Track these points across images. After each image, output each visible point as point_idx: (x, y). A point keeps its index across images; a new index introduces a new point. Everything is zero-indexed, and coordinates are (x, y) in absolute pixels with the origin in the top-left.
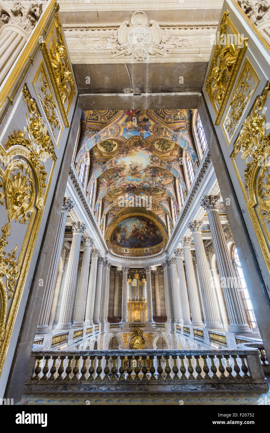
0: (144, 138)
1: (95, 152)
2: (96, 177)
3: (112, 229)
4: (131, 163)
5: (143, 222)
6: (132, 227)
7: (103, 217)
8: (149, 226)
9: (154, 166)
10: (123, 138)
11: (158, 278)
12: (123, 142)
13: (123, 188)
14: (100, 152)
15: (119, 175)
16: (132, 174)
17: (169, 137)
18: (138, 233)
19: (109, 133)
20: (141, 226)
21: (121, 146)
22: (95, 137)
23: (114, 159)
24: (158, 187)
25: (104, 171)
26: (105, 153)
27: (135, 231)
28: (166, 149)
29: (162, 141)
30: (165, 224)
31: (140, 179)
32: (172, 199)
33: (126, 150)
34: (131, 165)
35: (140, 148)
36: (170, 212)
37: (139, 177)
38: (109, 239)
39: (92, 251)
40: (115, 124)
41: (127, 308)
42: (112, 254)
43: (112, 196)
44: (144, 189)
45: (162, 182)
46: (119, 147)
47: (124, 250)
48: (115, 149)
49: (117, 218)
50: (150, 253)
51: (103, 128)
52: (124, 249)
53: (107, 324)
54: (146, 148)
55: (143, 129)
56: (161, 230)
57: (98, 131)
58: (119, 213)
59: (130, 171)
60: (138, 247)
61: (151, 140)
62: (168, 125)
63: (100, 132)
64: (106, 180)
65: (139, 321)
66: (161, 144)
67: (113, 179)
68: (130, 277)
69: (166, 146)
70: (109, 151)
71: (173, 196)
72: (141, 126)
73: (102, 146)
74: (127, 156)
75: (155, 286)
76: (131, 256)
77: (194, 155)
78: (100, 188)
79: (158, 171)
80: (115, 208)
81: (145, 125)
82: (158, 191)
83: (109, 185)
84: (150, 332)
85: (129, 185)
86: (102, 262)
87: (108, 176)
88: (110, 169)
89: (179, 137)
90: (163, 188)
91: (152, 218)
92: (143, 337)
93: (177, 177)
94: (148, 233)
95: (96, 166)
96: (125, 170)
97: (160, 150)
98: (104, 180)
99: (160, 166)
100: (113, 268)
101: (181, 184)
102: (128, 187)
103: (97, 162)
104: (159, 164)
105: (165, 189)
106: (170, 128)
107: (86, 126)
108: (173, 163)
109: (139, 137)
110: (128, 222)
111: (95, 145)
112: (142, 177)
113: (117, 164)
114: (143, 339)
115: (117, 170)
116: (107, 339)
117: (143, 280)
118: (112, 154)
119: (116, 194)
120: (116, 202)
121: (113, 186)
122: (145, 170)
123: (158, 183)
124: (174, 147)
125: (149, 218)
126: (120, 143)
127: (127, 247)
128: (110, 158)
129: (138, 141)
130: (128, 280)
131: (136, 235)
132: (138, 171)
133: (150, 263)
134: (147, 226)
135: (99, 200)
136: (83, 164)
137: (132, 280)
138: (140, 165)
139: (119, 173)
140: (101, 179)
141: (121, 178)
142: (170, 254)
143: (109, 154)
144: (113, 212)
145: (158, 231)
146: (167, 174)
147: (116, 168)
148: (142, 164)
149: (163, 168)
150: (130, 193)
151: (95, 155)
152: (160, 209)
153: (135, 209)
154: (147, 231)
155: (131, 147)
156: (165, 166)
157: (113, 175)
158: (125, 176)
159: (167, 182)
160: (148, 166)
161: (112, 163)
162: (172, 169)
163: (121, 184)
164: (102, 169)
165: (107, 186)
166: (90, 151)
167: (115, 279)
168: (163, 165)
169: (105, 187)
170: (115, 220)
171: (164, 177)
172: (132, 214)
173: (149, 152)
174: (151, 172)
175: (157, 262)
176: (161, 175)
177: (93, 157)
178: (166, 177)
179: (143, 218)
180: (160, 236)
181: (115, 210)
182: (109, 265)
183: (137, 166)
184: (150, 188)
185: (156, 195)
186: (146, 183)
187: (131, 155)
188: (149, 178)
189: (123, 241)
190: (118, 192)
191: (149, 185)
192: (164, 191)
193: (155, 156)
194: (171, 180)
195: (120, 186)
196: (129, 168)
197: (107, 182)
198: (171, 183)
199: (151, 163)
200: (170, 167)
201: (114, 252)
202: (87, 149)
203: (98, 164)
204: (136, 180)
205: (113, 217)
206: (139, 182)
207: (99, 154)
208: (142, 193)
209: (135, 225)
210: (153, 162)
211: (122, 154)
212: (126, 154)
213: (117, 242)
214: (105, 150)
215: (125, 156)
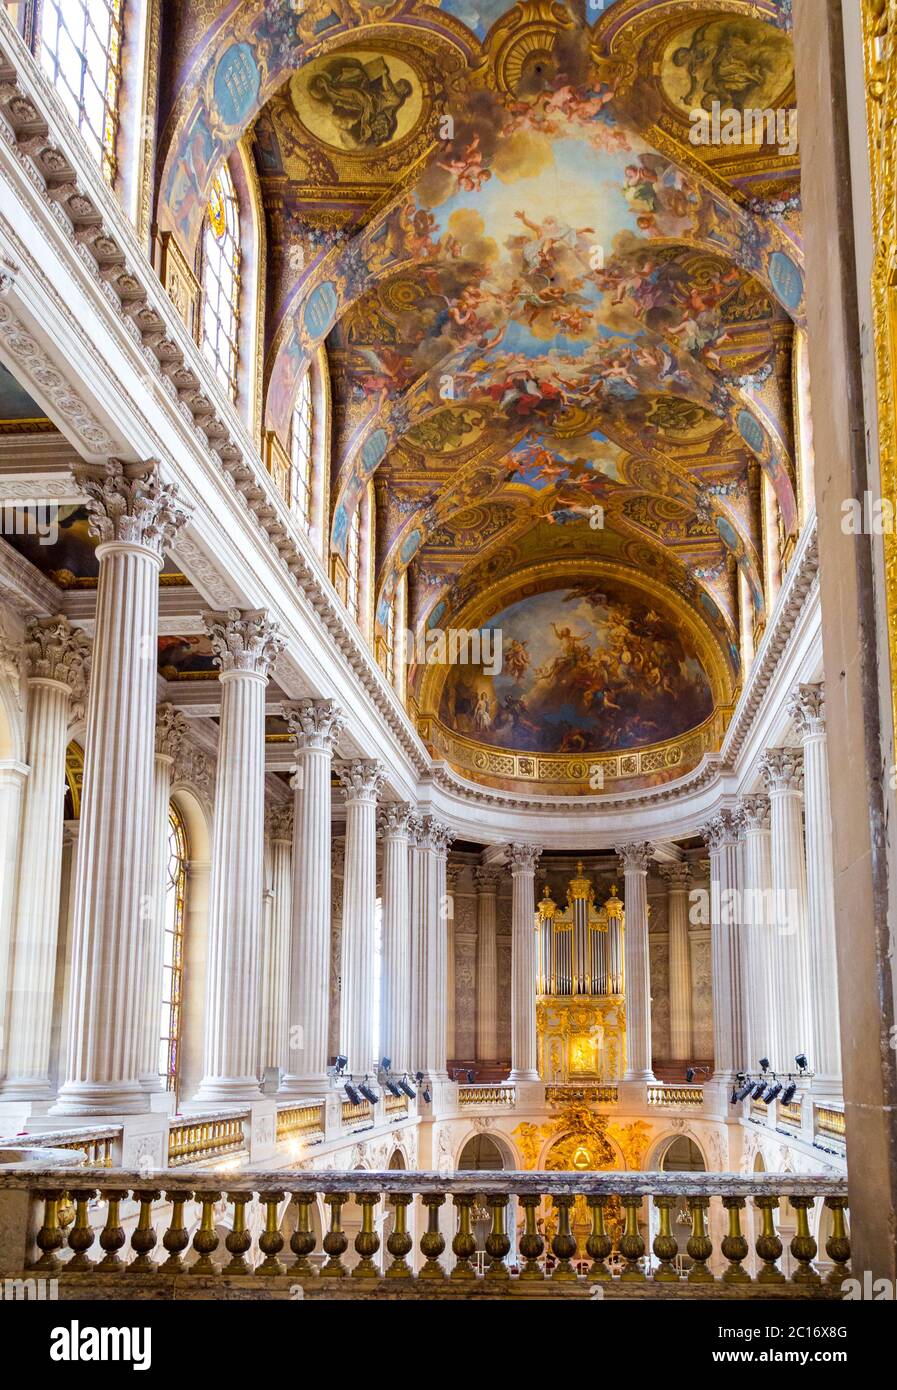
0: (591, 19)
1: (289, 152)
2: (314, 335)
4: (519, 230)
5: (611, 613)
6: (553, 640)
7: (387, 588)
8: (644, 635)
9: (659, 240)
10: (452, 29)
12: (457, 58)
13: (486, 410)
14: (319, 153)
15: (449, 317)
16: (534, 311)
18: (585, 675)
20: (601, 635)
21: (444, 97)
22: (264, 28)
23: (412, 195)
24: (684, 389)
25: (363, 289)
26: (350, 154)
27: (567, 663)
28: (738, 100)
30: (729, 618)
31: (581, 339)
32: (768, 465)
34: (518, 242)
35: (566, 108)
36: (750, 547)
37: (576, 329)
38: (431, 709)
39: (344, 767)
41: (534, 1024)
42: (452, 786)
43: (431, 463)
44: (606, 410)
45: (712, 355)
46: (429, 106)
47: (512, 763)
48: (408, 117)
49: (472, 592)
50: (647, 777)
52: (516, 759)
53: (442, 1088)
54: (608, 97)
56: (703, 656)
58: (474, 560)
59: (515, 289)
60: (587, 749)
64: (380, 355)
65: (590, 1077)
67: (422, 345)
68: (547, 891)
69: (739, 78)
70: (370, 140)
71: (771, 445)
73: (325, 100)
74: (486, 173)
75: (667, 932)
76: (551, 793)
78: (352, 408)
79: (685, 278)
80: (452, 536)
82: (691, 420)
83: (401, 384)
84: (636, 1120)
85: (520, 386)
86: (404, 825)
87: (393, 330)
88: (394, 279)
90: (714, 397)
91: (658, 590)
92: (606, 1138)
94: (639, 676)
96: (484, 285)
98: (370, 353)
99: (698, 235)
100: (465, 853)
102: (516, 402)
103: (307, 228)
104: (693, 223)
105: (729, 402)
108: (781, 206)
109: (555, 8)
110: (530, 611)
111: (270, 89)
112: (594, 323)
113: (434, 237)
114: (606, 1145)
115: (440, 279)
116: (446, 1145)
117: (609, 905)
118: (393, 160)
119: (448, 448)
120: (454, 500)
121: (426, 396)
122: (610, 276)
123: (687, 363)
125: (644, 587)
126: (436, 71)
127: (528, 747)
128: (386, 192)
130: (540, 905)
131: (572, 687)
132: (563, 285)
133: (647, 827)
134: (631, 636)
135: (353, 486)
136: (222, 248)
137: (556, 908)
138: (574, 241)
139: (455, 301)
140: (348, 346)
141: (469, 335)
142: (742, 775)
143: (374, 163)
144: (445, 556)
145: (688, 659)
146: (741, 296)
147: (431, 265)
148: (589, 230)
149: (719, 252)
150: (528, 436)
151: (294, 176)
152: (701, 534)
153: (566, 539)
154: (632, 663)
155: (509, 97)
156: (730, 238)
157: (420, 320)
158: (490, 326)
159: (738, 351)
160: (622, 245)
161: (401, 235)
162: (770, 254)
163: (472, 380)
164: (343, 279)
165: (390, 398)
166: (255, 138)
167: (478, 903)
168: (717, 230)
169: (377, 401)
170: (461, 607)
171: (725, 321)
172: (551, 570)
173: (628, 134)
174: (645, 283)
175: (678, 821)
176: (703, 307)
177: (283, 192)
178: (736, 320)
179: (610, 587)
180: (698, 689)
181: (452, 545)
182: (440, 835)
183: (556, 245)
184: (639, 397)
185: (678, 446)
186: (617, 369)
187: (517, 163)
188: (631, 328)
189: (507, 720)
190: (460, 433)
191: (638, 383)
192: (722, 418)
193: (665, 166)
194: (766, 339)
195: (464, 393)
196: (509, 261)
197: (388, 372)
198: (762, 357)
199: (641, 220)
200: (757, 242)
201: (463, 772)
202: (226, 128)
203: (316, 242)
204: (558, 347)
205: (446, 587)
206: (574, 363)
207: (317, 163)
208: (596, 433)
209: (568, 631)
210: (654, 210)
211: (458, 159)
212: (478, 158)
213: (478, 724)
214: (346, 135)
215: (476, 170)
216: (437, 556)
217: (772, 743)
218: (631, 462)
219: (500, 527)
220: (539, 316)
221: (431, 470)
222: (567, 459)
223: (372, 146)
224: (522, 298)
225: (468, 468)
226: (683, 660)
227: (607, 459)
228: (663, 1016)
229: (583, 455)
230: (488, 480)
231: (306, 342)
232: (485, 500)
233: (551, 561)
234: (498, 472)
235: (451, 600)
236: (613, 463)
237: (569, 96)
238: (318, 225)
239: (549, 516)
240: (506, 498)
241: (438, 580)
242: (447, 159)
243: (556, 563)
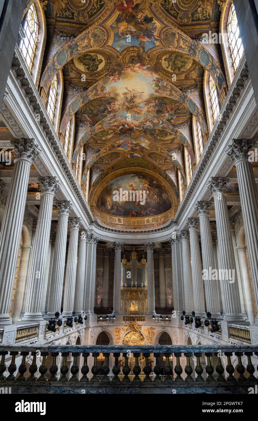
0: (146, 50)
1: (71, 72)
2: (73, 111)
3: (99, 190)
4: (126, 91)
5: (144, 181)
6: (128, 187)
7: (85, 172)
8: (152, 187)
9: (160, 96)
10: (113, 50)
11: (164, 258)
12: (114, 56)
13: (114, 130)
15: (107, 109)
16: (128, 109)
17: (184, 48)
19: (92, 41)
20: (141, 186)
21: (110, 63)
22: (70, 47)
23: (101, 82)
24: (165, 128)
25: (86, 102)
28: (179, 69)
29: (174, 56)
30: (176, 184)
31: (139, 115)
32: (187, 147)
33: (117, 70)
34: (126, 94)
35: (139, 67)
36: (182, 166)
37: (138, 113)
38: (94, 204)
39: (71, 219)
40: (101, 25)
41: (120, 297)
42: (99, 226)
43: (99, 142)
44: (145, 132)
45: (172, 121)
46: (107, 64)
48: (101, 66)
49: (107, 174)
50: (153, 224)
51: (82, 32)
52: (117, 219)
53: (92, 317)
54: (149, 66)
55: (144, 35)
56: (169, 193)
57: (75, 37)
58: (108, 166)
59: (124, 104)
60: (136, 216)
61: (157, 53)
62: (183, 28)
63: (77, 38)
64: (89, 116)
65: (136, 313)
66: (171, 60)
67: (99, 115)
68: (124, 256)
69: (180, 65)
70: (92, 70)
71: (187, 143)
72: (141, 29)
73: (81, 62)
74: (119, 79)
75: (159, 268)
76: (126, 228)
77: (221, 77)
78: (80, 128)
79: (166, 104)
80: (103, 160)
81: (147, 29)
82: (166, 135)
83: (93, 124)
84: (150, 327)
85: (123, 125)
87: (92, 111)
88: (94, 100)
89: (199, 49)
90: (173, 130)
91: (157, 175)
92: (141, 333)
93: (194, 113)
94: (151, 197)
95: (73, 94)
96: (116, 102)
97: (169, 70)
98: (86, 116)
99: (170, 95)
100: (101, 244)
101: (200, 123)
102: (122, 129)
103: (74, 88)
104: (169, 93)
105: (177, 132)
106: (185, 33)
107: (55, 28)
108: (190, 91)
109: (138, 48)
110: (122, 179)
111: (70, 59)
112: (143, 112)
113: (105, 91)
114: (141, 335)
115: (105, 101)
117: (142, 260)
118: (97, 75)
119: (104, 139)
120: (104, 151)
121: (100, 126)
122: (148, 102)
123: (166, 123)
124: (191, 65)
125: (153, 175)
126: (109, 58)
127: (120, 215)
128: (94, 81)
129: (136, 54)
130: (123, 261)
132: (136, 103)
133: (153, 238)
134: (149, 187)
135: (79, 147)
136: (53, 91)
137: (127, 261)
138: (139, 94)
139: (109, 105)
140: (81, 114)
141: (112, 113)
142: (180, 225)
143: (92, 75)
144: (101, 165)
145: (164, 193)
146: (179, 108)
147: (103, 97)
148: (143, 92)
149: (175, 99)
150: (124, 137)
151: (72, 77)
152: (168, 162)
153: (133, 162)
154: (149, 194)
155: (126, 64)
156: (177, 96)
157: (99, 109)
158: (117, 112)
159: (179, 120)
160: (151, 96)
161: (97, 90)
162: (187, 100)
163: (111, 123)
164: (82, 99)
165: (91, 126)
166: (63, 68)
167: (104, 259)
168: (174, 94)
169: (87, 127)
170: (104, 178)
171: (176, 114)
172: (128, 169)
173: (153, 73)
174: (156, 104)
175: (162, 237)
176: (170, 110)
177: (69, 80)
178: (178, 114)
179: (144, 174)
180: (167, 201)
181: (103, 162)
182: (95, 239)
183: (135, 95)
184: (154, 129)
185: (163, 141)
186: (148, 123)
187: (127, 77)
188: (152, 114)
189: (115, 208)
190: (107, 135)
191: (153, 126)
192: (175, 135)
193: (162, 80)
194: (186, 118)
195: (109, 126)
196: (123, 97)
197: (90, 120)
198: (185, 122)
199: (155, 91)
200: (184, 98)
201: (102, 221)
202: (58, 66)
203: (76, 91)
204: (134, 117)
205: (100, 173)
206: (137, 121)
207: (78, 74)
208: (142, 137)
209: (132, 185)
210: (159, 89)
211: (112, 76)
212: (117, 76)
213: (107, 209)
214: (85, 69)
215: (117, 78)
216: (98, 165)
217: (189, 216)
218: (151, 144)
219: (116, 158)
220: (129, 110)
221: (99, 144)
222: (134, 143)
223: (92, 72)
224: (125, 106)
225: (109, 144)
226: (163, 193)
227: (145, 143)
228: (158, 294)
229: (139, 142)
230: (113, 147)
231: (71, 113)
232: (112, 152)
233: (128, 167)
234: (116, 145)
235: (101, 176)
236: (145, 144)
237: (140, 65)
238: (77, 87)
239: (129, 156)
240: (118, 151)
241: (98, 171)
242: (110, 76)
243: (130, 168)
